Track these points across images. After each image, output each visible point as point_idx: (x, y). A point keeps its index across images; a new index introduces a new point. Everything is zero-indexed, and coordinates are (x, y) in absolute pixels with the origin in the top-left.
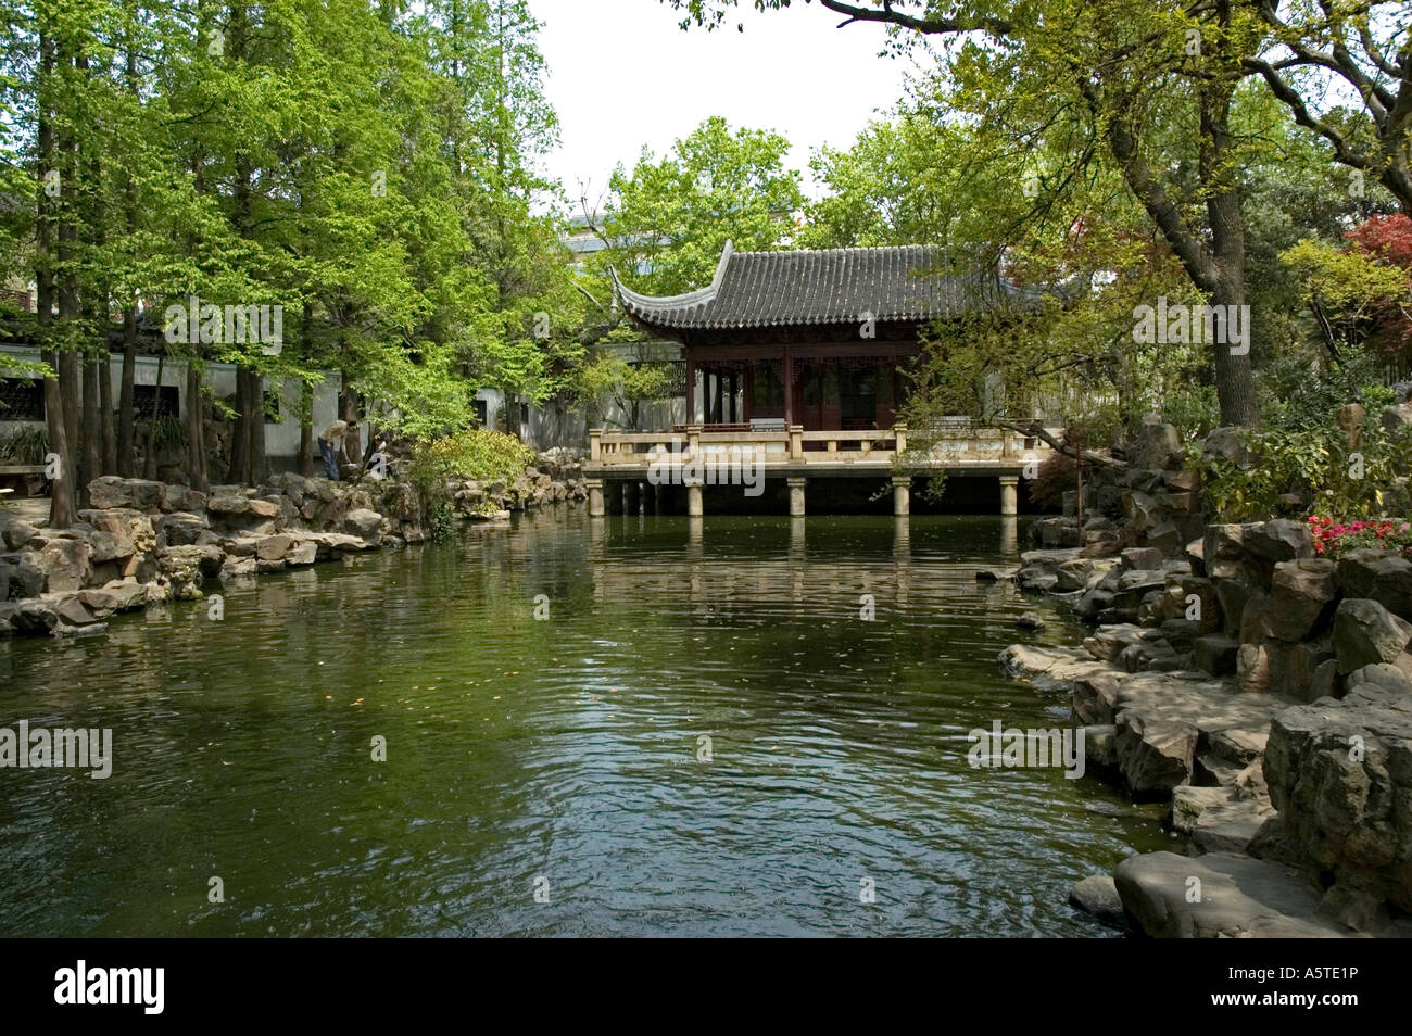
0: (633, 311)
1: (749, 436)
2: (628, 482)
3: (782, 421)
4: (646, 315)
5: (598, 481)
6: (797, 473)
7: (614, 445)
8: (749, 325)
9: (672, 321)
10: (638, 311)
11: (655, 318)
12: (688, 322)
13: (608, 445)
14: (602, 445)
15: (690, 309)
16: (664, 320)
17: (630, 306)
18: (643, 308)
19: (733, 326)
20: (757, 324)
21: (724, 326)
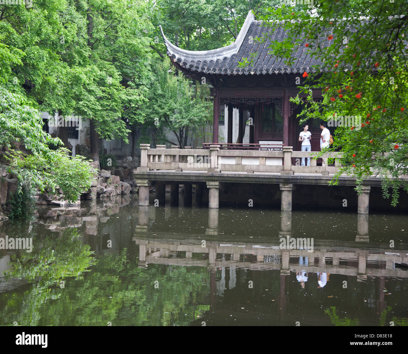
0: (175, 60)
1: (254, 153)
2: (169, 183)
3: (281, 143)
4: (185, 64)
5: (146, 181)
6: (287, 181)
7: (160, 156)
8: (258, 73)
9: (203, 69)
10: (179, 60)
11: (191, 66)
12: (214, 70)
13: (154, 156)
14: (149, 156)
15: (218, 60)
16: (197, 68)
17: (174, 56)
18: (183, 58)
19: (246, 73)
20: (264, 72)
21: (240, 73)
